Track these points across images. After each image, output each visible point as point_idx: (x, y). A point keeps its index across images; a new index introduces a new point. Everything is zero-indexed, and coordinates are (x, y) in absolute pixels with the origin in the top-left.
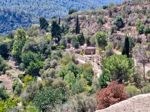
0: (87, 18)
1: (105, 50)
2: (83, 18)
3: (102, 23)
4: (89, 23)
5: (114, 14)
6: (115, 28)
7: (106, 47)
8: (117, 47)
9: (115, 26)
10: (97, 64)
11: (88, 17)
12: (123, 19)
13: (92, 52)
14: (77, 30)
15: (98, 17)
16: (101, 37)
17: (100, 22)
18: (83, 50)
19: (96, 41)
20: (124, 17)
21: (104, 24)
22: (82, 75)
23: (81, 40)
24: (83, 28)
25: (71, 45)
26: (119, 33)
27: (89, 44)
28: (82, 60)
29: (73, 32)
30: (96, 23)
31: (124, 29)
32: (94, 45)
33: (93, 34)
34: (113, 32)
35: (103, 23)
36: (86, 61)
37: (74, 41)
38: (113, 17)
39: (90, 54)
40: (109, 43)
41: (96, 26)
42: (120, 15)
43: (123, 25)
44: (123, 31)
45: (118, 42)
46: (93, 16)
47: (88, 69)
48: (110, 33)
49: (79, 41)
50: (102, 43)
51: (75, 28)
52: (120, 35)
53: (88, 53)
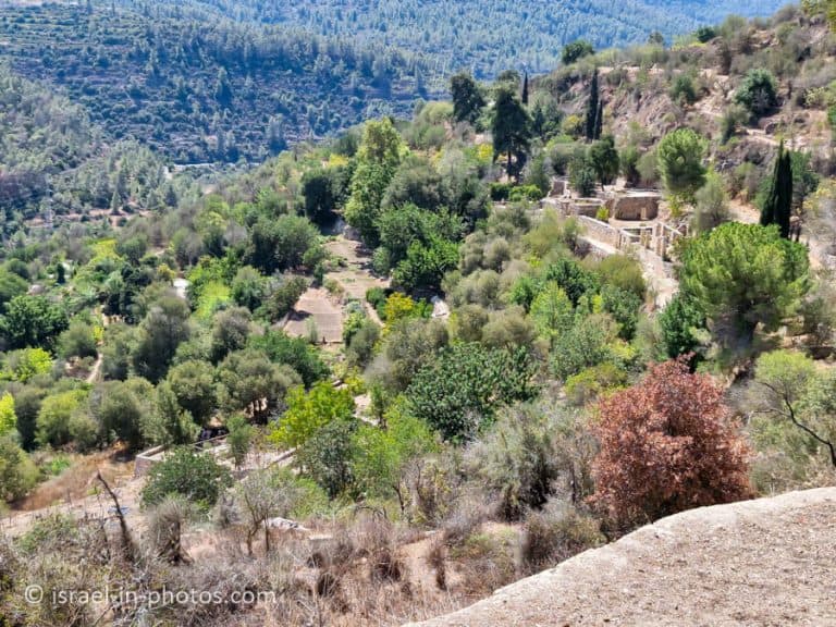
0: (634, 79)
1: (694, 202)
2: (619, 79)
3: (690, 94)
4: (639, 97)
5: (740, 60)
6: (742, 115)
7: (698, 194)
8: (744, 192)
9: (741, 108)
10: (660, 258)
11: (637, 74)
12: (774, 80)
13: (644, 212)
14: (592, 125)
15: (677, 71)
16: (680, 152)
17: (682, 94)
18: (609, 204)
19: (662, 167)
20: (779, 74)
21: (698, 99)
22: (599, 300)
23: (606, 165)
24: (615, 116)
25: (566, 183)
26: (757, 136)
27: (634, 180)
28: (604, 240)
29: (577, 132)
30: (665, 99)
31: (776, 119)
32: (651, 184)
33: (653, 140)
34: (730, 132)
35: (692, 98)
36: (618, 247)
37: (576, 168)
38: (736, 72)
39: (638, 218)
40: (713, 177)
41: (666, 108)
42: (765, 64)
43: (773, 106)
44: (771, 130)
45: (748, 173)
46: (655, 70)
47: (623, 275)
48: (718, 135)
49: (598, 169)
50: (686, 175)
51: (584, 118)
52: (760, 146)
53: (627, 212)
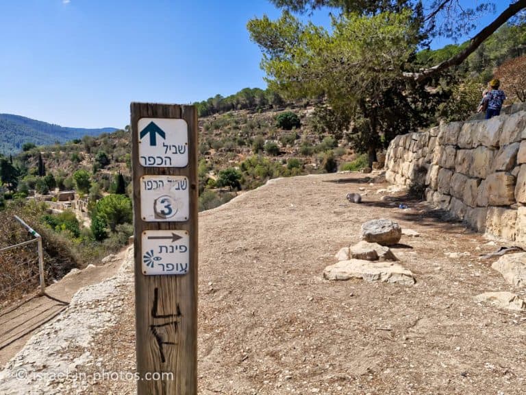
0: (54, 156)
1: (88, 192)
2: (48, 156)
3: (78, 160)
4: (58, 161)
5: (94, 149)
6: (98, 165)
7: (90, 190)
8: (104, 189)
9: (98, 163)
10: (80, 211)
11: (56, 154)
12: (106, 154)
13: (69, 198)
14: (41, 171)
15: (71, 153)
16: (81, 177)
17: (76, 160)
18: (56, 196)
19: (74, 181)
20: (108, 152)
21: (81, 161)
22: (63, 226)
23: (51, 183)
24: (50, 168)
25: (35, 191)
26: (105, 171)
27: (62, 188)
28: (58, 208)
29: (35, 174)
30: (69, 162)
31: (110, 166)
32: (71, 188)
33: (67, 175)
34: (95, 171)
35: (79, 161)
36: (63, 209)
37: (39, 186)
38: (92, 152)
39: (67, 200)
40: (94, 185)
41: (70, 164)
42: (102, 149)
43: (108, 162)
44: (109, 169)
45: (104, 183)
46: (61, 152)
47: (70, 217)
48: (91, 172)
49: (48, 185)
50: (84, 185)
51: (37, 168)
52: (107, 174)
53: (63, 198)
